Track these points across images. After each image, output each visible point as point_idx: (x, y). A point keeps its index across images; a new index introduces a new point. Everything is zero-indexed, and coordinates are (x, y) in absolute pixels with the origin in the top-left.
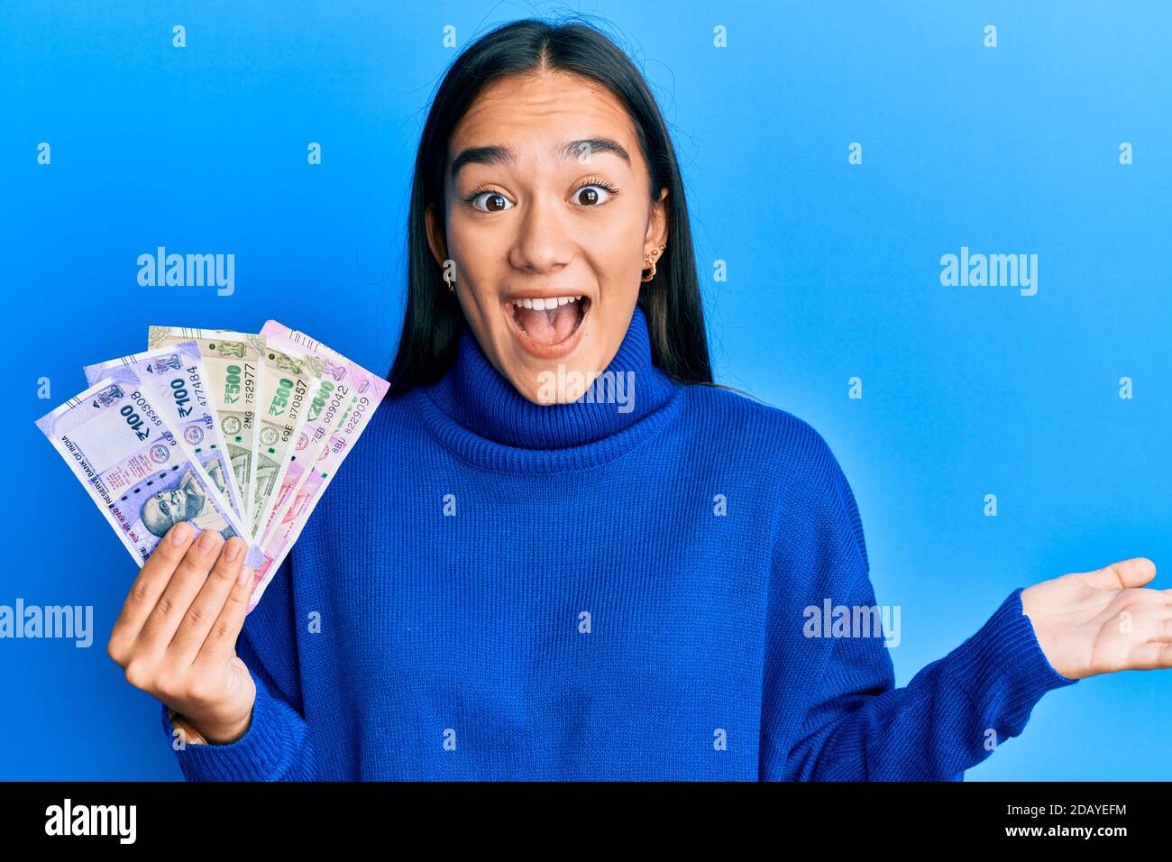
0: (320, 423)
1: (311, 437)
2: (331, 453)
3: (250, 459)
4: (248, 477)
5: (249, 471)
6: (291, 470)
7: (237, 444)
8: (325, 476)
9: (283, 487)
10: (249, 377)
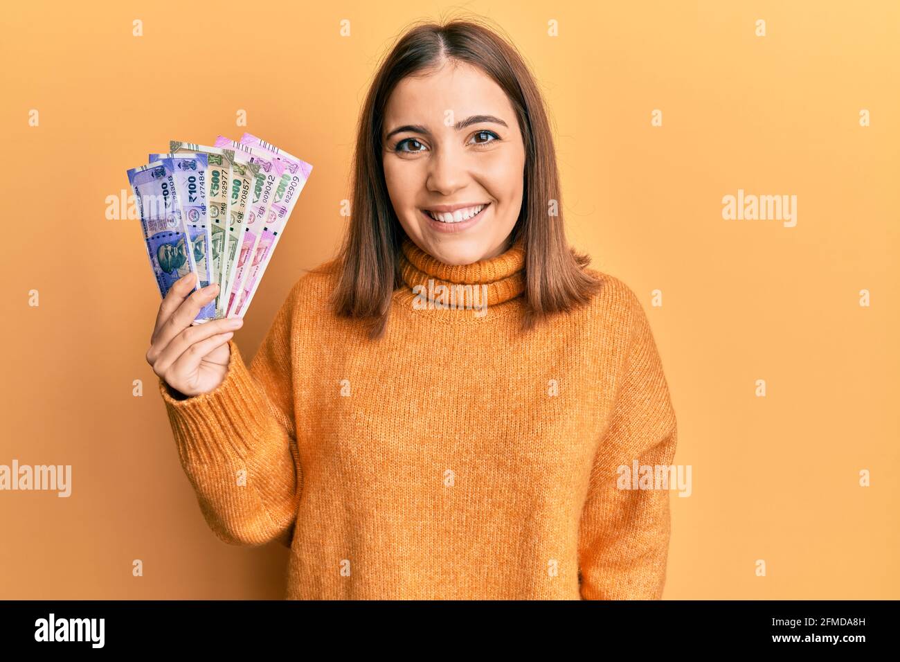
0: (260, 203)
1: (256, 214)
2: (278, 218)
3: (224, 236)
4: (223, 247)
5: (224, 243)
6: (247, 238)
7: (217, 224)
8: (275, 234)
9: (242, 250)
10: (224, 180)
